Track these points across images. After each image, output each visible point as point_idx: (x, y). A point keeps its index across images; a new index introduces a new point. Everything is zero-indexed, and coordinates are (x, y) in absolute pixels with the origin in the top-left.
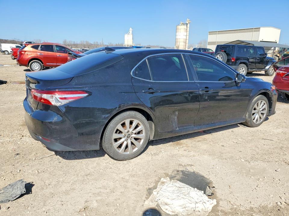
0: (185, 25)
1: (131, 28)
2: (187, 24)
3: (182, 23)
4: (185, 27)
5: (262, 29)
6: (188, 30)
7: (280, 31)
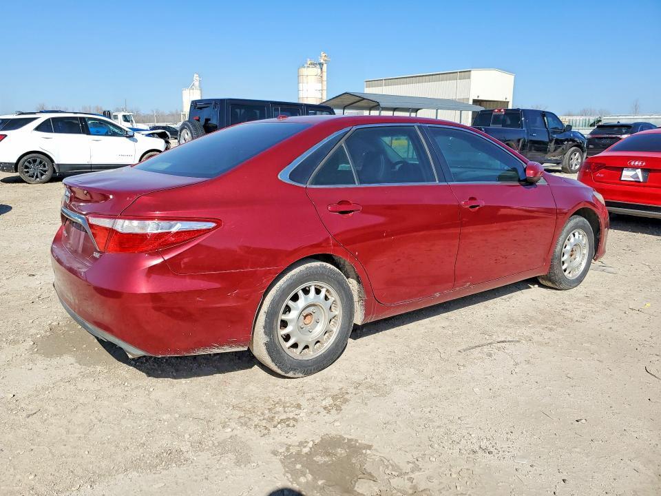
0: (318, 66)
1: (196, 75)
2: (321, 64)
3: (309, 63)
4: (317, 70)
5: (474, 73)
6: (325, 78)
7: (513, 77)
